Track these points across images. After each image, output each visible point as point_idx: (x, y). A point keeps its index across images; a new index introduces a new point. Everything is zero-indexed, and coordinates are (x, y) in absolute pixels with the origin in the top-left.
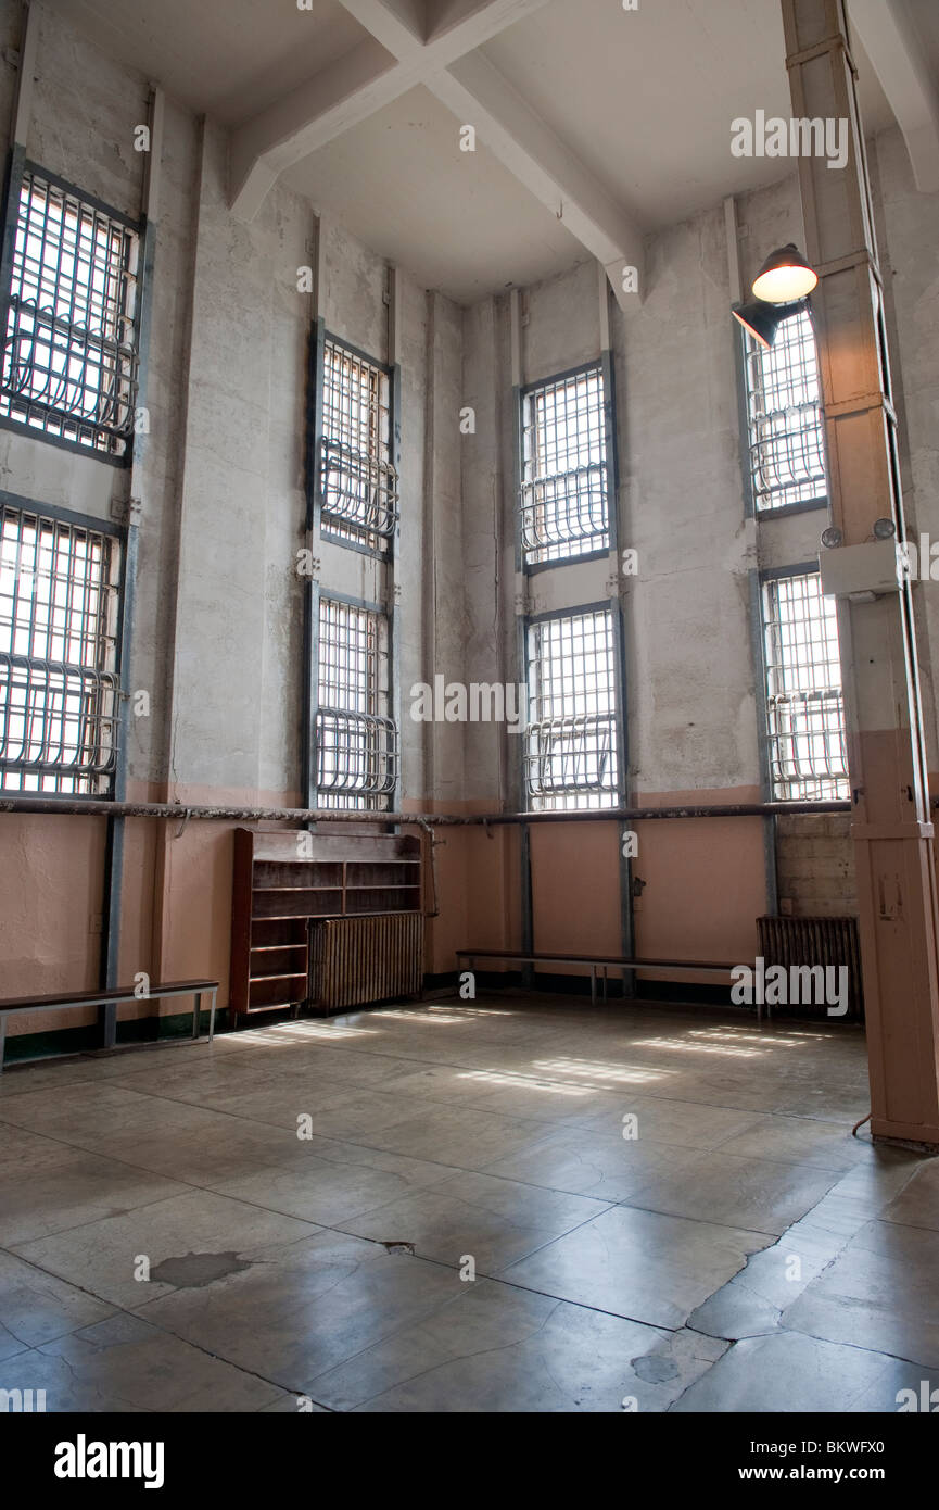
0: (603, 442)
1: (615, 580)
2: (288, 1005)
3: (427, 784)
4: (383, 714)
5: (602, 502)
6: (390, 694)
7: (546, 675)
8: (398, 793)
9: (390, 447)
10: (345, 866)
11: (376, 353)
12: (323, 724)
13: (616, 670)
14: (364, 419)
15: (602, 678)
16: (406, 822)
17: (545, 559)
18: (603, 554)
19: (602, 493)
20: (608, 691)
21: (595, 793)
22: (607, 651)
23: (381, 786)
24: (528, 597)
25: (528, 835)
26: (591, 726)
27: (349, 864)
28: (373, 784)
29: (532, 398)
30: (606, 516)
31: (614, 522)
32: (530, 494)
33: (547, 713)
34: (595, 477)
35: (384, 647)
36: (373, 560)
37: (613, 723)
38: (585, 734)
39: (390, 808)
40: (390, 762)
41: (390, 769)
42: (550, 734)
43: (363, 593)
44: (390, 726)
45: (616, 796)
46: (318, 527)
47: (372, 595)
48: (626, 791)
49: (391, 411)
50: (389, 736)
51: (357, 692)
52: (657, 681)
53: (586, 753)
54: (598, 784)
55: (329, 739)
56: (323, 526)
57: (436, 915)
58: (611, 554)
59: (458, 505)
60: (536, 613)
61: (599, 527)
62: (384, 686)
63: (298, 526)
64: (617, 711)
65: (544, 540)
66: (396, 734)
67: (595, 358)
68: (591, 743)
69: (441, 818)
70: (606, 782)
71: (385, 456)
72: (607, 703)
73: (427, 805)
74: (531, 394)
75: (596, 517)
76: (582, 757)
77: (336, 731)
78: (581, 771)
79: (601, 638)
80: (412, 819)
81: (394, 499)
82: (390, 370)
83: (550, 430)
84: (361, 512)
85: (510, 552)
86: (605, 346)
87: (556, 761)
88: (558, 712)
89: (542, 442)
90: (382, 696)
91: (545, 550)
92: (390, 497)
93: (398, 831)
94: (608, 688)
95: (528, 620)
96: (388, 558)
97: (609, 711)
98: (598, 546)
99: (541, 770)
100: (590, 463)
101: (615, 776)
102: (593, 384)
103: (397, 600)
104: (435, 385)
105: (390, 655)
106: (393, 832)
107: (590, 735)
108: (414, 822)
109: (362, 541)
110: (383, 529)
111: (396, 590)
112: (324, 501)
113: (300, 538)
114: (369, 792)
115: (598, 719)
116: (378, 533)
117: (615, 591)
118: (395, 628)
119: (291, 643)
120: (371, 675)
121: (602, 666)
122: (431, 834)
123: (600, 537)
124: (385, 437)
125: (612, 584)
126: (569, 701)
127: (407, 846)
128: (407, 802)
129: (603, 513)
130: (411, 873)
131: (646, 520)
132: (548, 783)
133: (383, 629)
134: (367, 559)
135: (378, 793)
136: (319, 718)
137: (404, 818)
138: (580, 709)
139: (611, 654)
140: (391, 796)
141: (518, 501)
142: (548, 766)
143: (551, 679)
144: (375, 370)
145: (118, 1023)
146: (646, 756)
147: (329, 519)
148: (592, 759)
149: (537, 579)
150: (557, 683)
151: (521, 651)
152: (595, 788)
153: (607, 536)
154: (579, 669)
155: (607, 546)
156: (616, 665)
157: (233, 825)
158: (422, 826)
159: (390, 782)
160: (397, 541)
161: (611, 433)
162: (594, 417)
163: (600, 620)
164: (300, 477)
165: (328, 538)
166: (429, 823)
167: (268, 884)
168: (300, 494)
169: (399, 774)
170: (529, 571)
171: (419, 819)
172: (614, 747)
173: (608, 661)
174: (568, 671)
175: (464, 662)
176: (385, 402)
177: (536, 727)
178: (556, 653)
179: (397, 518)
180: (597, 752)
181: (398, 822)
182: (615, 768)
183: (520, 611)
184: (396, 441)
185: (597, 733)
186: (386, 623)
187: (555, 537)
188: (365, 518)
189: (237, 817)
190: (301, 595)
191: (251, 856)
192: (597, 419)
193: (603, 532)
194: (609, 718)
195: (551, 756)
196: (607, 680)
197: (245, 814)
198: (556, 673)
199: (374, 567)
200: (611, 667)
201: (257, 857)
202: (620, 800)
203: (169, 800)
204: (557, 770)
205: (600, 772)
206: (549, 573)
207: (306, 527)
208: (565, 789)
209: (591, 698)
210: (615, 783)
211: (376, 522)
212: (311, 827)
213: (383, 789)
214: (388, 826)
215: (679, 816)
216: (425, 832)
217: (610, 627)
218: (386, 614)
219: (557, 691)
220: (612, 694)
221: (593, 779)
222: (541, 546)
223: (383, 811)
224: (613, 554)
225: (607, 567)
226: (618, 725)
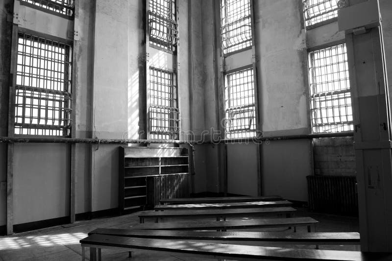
0: (250, 8)
1: (254, 56)
2: (139, 207)
4: (175, 107)
5: (249, 29)
6: (177, 100)
7: (231, 92)
9: (175, 15)
10: (160, 159)
12: (152, 110)
13: (255, 89)
14: (166, 6)
15: (250, 92)
16: (183, 143)
17: (230, 51)
18: (250, 48)
19: (249, 25)
22: (252, 82)
23: (174, 131)
24: (224, 65)
26: (247, 109)
30: (251, 34)
31: (254, 36)
32: (224, 30)
33: (232, 105)
34: (247, 21)
35: (175, 84)
36: (170, 54)
37: (254, 107)
38: (244, 112)
39: (178, 138)
40: (177, 123)
41: (177, 125)
42: (233, 112)
44: (177, 111)
46: (148, 42)
49: (175, 3)
50: (177, 114)
51: (165, 99)
52: (270, 91)
53: (245, 118)
54: (249, 129)
55: (154, 115)
56: (151, 42)
57: (194, 174)
58: (252, 47)
59: (201, 35)
60: (227, 71)
61: (249, 38)
62: (175, 97)
63: (141, 42)
64: (255, 103)
65: (230, 45)
66: (179, 113)
68: (246, 115)
70: (252, 128)
71: (174, 18)
72: (252, 100)
75: (247, 35)
76: (243, 119)
77: (157, 113)
78: (243, 124)
79: (250, 78)
81: (177, 33)
83: (231, 7)
84: (165, 38)
85: (218, 50)
87: (235, 121)
88: (235, 105)
89: (229, 11)
90: (174, 101)
91: (230, 48)
92: (175, 32)
93: (181, 146)
94: (252, 95)
95: (225, 73)
96: (175, 53)
97: (253, 103)
98: (248, 45)
99: (230, 124)
100: (245, 16)
101: (255, 126)
103: (179, 68)
105: (177, 87)
106: (179, 147)
107: (246, 112)
108: (186, 143)
109: (167, 48)
110: (174, 43)
111: (179, 64)
112: (150, 33)
113: (142, 46)
114: (171, 133)
115: (249, 106)
116: (172, 45)
117: (254, 60)
120: (171, 93)
121: (250, 88)
122: (192, 147)
123: (249, 42)
124: (174, 12)
125: (253, 58)
126: (239, 100)
127: (183, 152)
130: (185, 160)
131: (265, 35)
132: (232, 129)
133: (174, 78)
135: (174, 133)
136: (150, 108)
138: (243, 103)
141: (220, 31)
142: (232, 123)
143: (233, 93)
145: (76, 215)
147: (152, 39)
148: (247, 120)
149: (228, 59)
150: (235, 95)
151: (222, 84)
153: (251, 41)
154: (242, 90)
155: (251, 45)
156: (255, 87)
157: (119, 145)
158: (189, 145)
159: (177, 129)
160: (178, 47)
163: (249, 72)
164: (141, 25)
165: (152, 46)
166: (191, 143)
167: (132, 166)
168: (141, 31)
169: (180, 127)
170: (225, 56)
171: (188, 142)
172: (254, 116)
173: (252, 86)
174: (238, 90)
177: (228, 110)
178: (234, 84)
179: (178, 39)
180: (248, 117)
181: (181, 143)
182: (255, 123)
183: (222, 70)
184: (177, 13)
185: (248, 111)
186: (175, 76)
187: (233, 44)
188: (167, 40)
189: (119, 143)
190: (142, 66)
191: (124, 156)
193: (249, 40)
194: (253, 105)
195: (233, 119)
196: (252, 92)
197: (122, 141)
198: (235, 91)
199: (170, 56)
200: (253, 88)
201: (126, 156)
203: (93, 137)
204: (235, 125)
205: (250, 126)
206: (232, 56)
207: (143, 43)
208: (238, 131)
209: (247, 99)
210: (255, 128)
211: (171, 41)
212: (148, 146)
214: (177, 145)
215: (277, 139)
217: (253, 74)
218: (174, 73)
219: (235, 97)
221: (247, 127)
222: (229, 47)
224: (254, 47)
225: (252, 52)
226: (256, 108)
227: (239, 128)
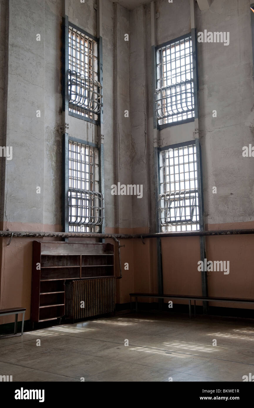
0: (192, 70)
1: (197, 131)
2: (56, 318)
3: (116, 221)
4: (97, 191)
5: (192, 97)
6: (100, 182)
7: (167, 173)
8: (104, 225)
9: (98, 74)
10: (81, 257)
11: (91, 32)
12: (71, 195)
13: (198, 170)
14: (87, 62)
15: (192, 174)
16: (107, 237)
17: (166, 122)
18: (191, 120)
19: (191, 93)
20: (195, 180)
21: (189, 224)
22: (194, 162)
23: (96, 222)
24: (159, 139)
25: (160, 243)
26: (187, 195)
27: (83, 256)
28: (93, 221)
29: (160, 51)
30: (193, 103)
31: (197, 106)
32: (160, 94)
33: (168, 190)
34: (188, 86)
35: (97, 162)
36: (92, 124)
37: (197, 194)
38: (185, 199)
39: (100, 231)
40: (100, 212)
41: (100, 215)
42: (169, 199)
43: (88, 138)
44: (100, 196)
45: (198, 226)
46: (68, 110)
47: (91, 139)
48: (203, 222)
49: (98, 58)
50: (99, 200)
51: (85, 181)
52: (216, 175)
53: (185, 207)
54: (191, 220)
55: (74, 202)
56: (70, 109)
57: (120, 278)
58: (195, 120)
59: (128, 100)
60: (163, 146)
61: (190, 108)
62: (97, 178)
63: (58, 109)
64: (199, 188)
65: (166, 114)
66: (103, 199)
67: (188, 32)
68: (187, 202)
69: (123, 236)
70: (194, 219)
71: (96, 78)
72: (194, 185)
73: (116, 230)
74: (160, 49)
75: (189, 104)
76: (184, 209)
77: (77, 199)
78: (183, 214)
79: (191, 157)
80: (110, 236)
81: (100, 97)
82: (97, 40)
83: (168, 65)
84: (86, 103)
85: (151, 119)
86: (193, 26)
87: (172, 211)
88: (173, 189)
89: (165, 71)
90: (96, 183)
91: (166, 119)
92: (98, 96)
93: (104, 241)
94: (195, 178)
95: (160, 149)
96: (98, 123)
97: (195, 188)
98: (190, 116)
99: (166, 214)
100: (186, 80)
101: (198, 217)
102: (187, 44)
103: (102, 141)
104: (118, 46)
105: (99, 165)
106: (101, 242)
107: (187, 199)
108: (111, 237)
109: (87, 116)
110: (96, 110)
111: (102, 137)
112: (70, 99)
113: (60, 115)
114: (91, 225)
115: (190, 192)
116: (93, 112)
117: (197, 136)
118: (102, 153)
119: (56, 160)
120: (91, 174)
121: (192, 169)
122: (118, 242)
123: (191, 112)
124: (96, 70)
125: (196, 133)
126: (177, 184)
127: (108, 248)
128: (108, 229)
129: (192, 102)
130: (109, 260)
132: (169, 220)
133: (97, 154)
134: (89, 124)
135: (95, 225)
136: (69, 193)
137: (106, 236)
138: (182, 188)
139: (196, 164)
140: (100, 226)
141: (155, 97)
142: (168, 212)
143: (169, 175)
144: (91, 39)
146: (211, 208)
147: (72, 106)
148: (188, 209)
149: (163, 132)
150: (172, 177)
151: (156, 163)
152: (189, 222)
153: (194, 112)
154: (182, 170)
155: (194, 116)
156: (198, 168)
157: (32, 240)
158: (114, 239)
159: (100, 220)
160: (102, 115)
161: (196, 66)
162: (188, 59)
163: (191, 149)
164: (59, 88)
165: (72, 115)
166: (117, 238)
167: (48, 265)
168: (59, 95)
169: (104, 217)
170: (160, 128)
171: (113, 236)
172: (197, 204)
173: (193, 167)
174: (177, 171)
175: (132, 168)
176: (96, 54)
177: (163, 196)
178: (171, 163)
179: (102, 106)
180: (190, 206)
181: (104, 238)
182: (198, 213)
183: (156, 145)
184: (101, 71)
185: (190, 198)
186: (98, 151)
187: (171, 113)
188: (88, 106)
189: (34, 236)
190: (60, 140)
191: (40, 253)
192: (189, 60)
193: (192, 110)
194: (195, 191)
195: (170, 208)
196: (194, 175)
197: (37, 235)
198: (172, 172)
199: (92, 127)
200: (196, 169)
201: (42, 253)
202: (200, 227)
203: (4, 229)
204: (172, 214)
205: (192, 215)
206: (168, 129)
207: (62, 110)
208: (176, 223)
209: (187, 183)
210: (198, 219)
211: (93, 107)
212: (66, 240)
213: (97, 223)
214: (99, 239)
215: (226, 234)
216: (116, 242)
217: (195, 152)
218: (97, 148)
219: (172, 180)
220: (196, 181)
221: (188, 218)
222: (165, 117)
223: (97, 233)
224: (197, 120)
225: (194, 126)
226: (199, 195)
227: (178, 219)
